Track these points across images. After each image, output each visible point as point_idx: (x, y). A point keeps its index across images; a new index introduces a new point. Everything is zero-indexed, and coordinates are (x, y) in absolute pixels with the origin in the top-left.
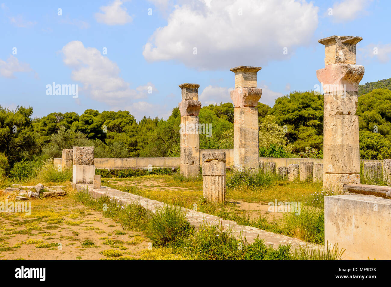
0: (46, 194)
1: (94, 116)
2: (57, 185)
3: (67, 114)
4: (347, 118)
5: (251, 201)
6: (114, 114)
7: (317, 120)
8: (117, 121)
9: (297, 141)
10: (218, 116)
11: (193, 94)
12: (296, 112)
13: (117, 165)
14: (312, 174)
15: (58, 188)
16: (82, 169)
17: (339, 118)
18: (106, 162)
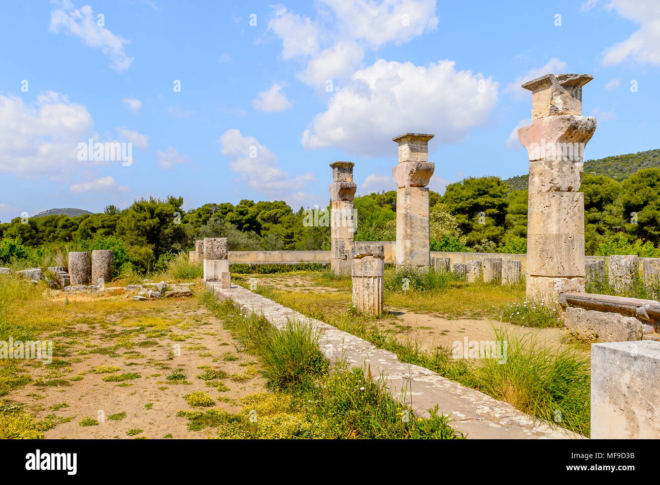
0: (168, 293)
1: (250, 206)
2: (187, 282)
3: (222, 204)
4: (567, 196)
5: (418, 310)
6: (270, 204)
7: (495, 209)
8: (272, 212)
9: (471, 233)
10: (381, 206)
11: (347, 174)
12: (470, 200)
13: (259, 259)
14: (500, 273)
15: (185, 287)
16: (213, 264)
17: (554, 196)
18: (247, 256)
